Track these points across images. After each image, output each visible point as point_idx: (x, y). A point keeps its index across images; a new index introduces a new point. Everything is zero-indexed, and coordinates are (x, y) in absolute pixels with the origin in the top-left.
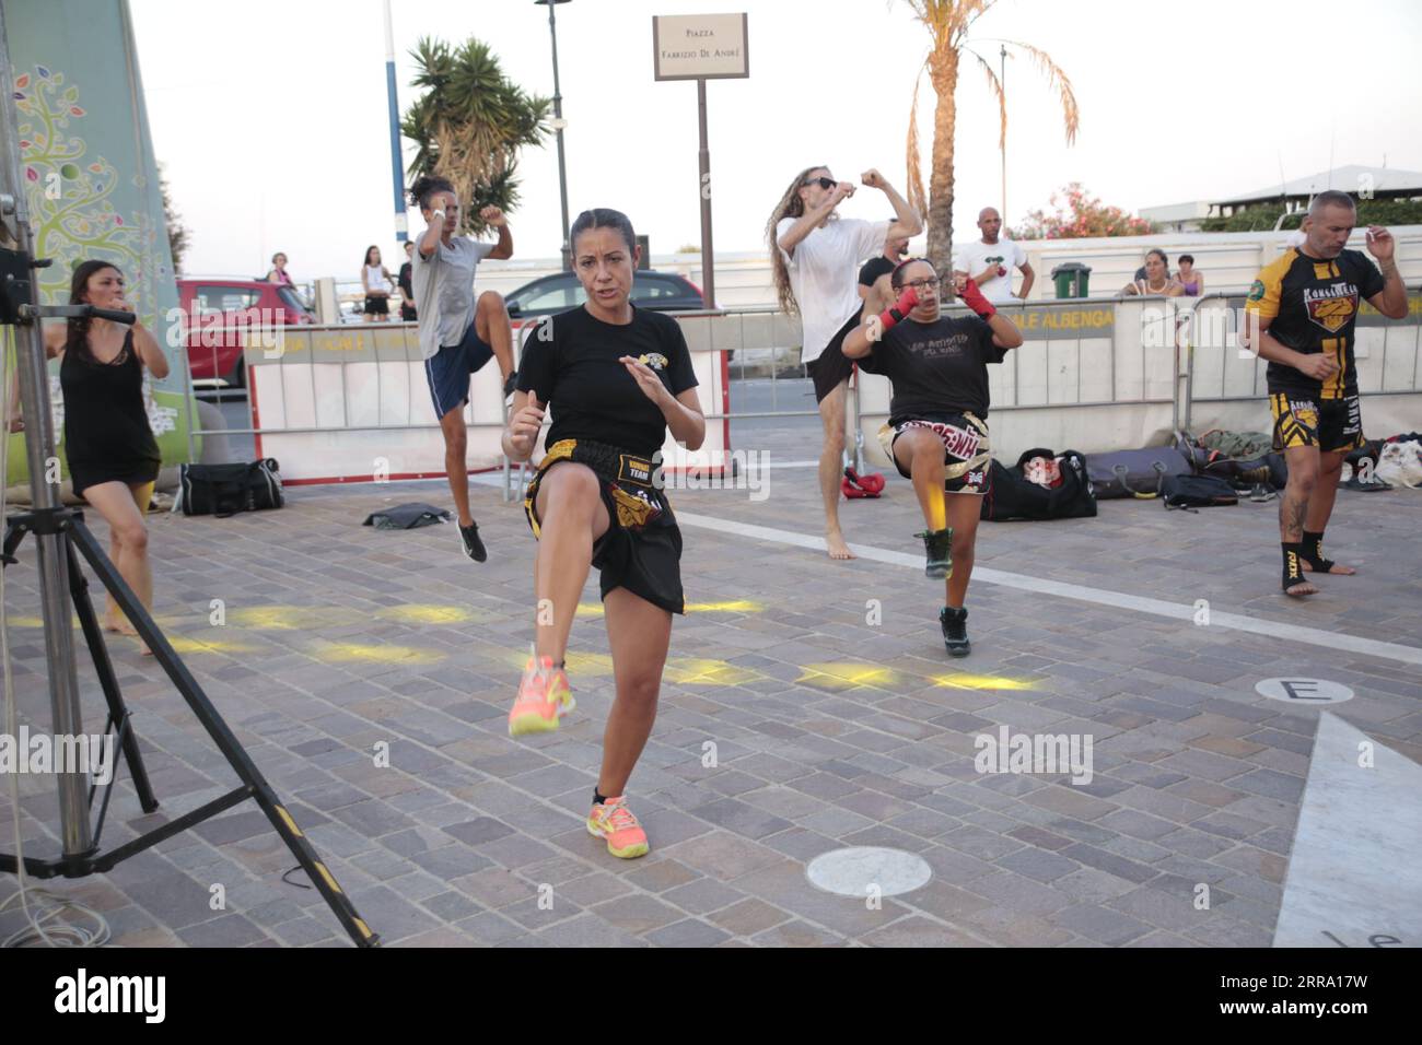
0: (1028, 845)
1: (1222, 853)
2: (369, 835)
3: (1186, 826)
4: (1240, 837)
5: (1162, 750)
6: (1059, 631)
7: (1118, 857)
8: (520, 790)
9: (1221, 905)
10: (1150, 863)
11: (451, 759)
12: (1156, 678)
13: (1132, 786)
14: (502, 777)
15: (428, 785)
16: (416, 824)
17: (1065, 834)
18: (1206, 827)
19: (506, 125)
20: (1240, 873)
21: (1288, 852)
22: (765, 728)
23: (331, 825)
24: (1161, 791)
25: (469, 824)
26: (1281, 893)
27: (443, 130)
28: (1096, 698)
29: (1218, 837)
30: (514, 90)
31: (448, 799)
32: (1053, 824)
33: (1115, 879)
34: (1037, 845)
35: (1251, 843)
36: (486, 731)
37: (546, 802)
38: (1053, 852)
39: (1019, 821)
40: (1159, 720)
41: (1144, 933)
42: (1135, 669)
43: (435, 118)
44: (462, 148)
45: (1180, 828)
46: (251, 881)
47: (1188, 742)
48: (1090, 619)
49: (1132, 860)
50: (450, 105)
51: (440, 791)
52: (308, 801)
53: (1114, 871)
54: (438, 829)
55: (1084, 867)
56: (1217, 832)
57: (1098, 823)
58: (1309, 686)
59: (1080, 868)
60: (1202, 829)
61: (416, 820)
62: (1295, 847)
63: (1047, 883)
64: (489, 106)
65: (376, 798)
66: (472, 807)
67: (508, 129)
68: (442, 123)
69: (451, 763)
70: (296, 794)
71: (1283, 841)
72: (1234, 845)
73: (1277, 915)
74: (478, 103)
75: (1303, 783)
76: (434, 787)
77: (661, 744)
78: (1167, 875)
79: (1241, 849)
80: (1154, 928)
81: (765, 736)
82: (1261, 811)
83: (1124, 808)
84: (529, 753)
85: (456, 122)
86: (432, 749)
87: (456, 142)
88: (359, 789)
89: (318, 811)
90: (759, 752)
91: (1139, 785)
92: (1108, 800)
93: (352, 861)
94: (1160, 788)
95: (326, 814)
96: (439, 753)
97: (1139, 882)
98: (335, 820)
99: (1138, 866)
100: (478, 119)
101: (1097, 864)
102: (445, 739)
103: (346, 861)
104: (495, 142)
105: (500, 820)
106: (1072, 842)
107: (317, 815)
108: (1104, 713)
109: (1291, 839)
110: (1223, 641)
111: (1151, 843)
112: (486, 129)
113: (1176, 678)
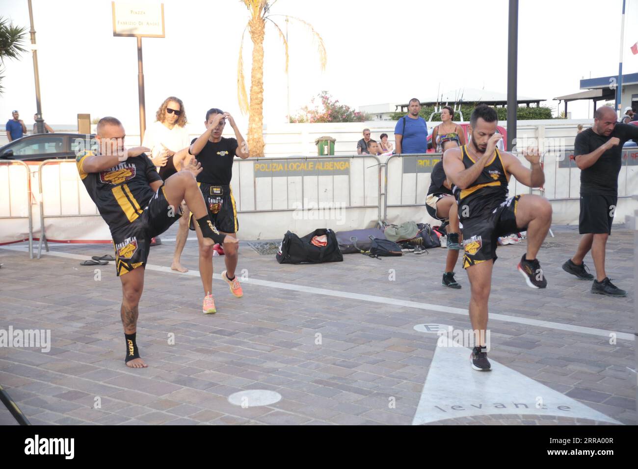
0: (320, 386)
1: (399, 384)
3: (384, 377)
4: (405, 379)
5: (375, 351)
6: (329, 309)
7: (358, 388)
10: (370, 389)
12: (372, 325)
13: (362, 364)
14: (76, 375)
17: (335, 381)
20: (405, 390)
21: (424, 383)
24: (374, 365)
25: (65, 393)
26: (420, 395)
28: (346, 334)
29: (397, 379)
32: (330, 378)
33: (357, 395)
34: (325, 386)
35: (410, 380)
38: (331, 388)
39: (316, 378)
40: (373, 341)
41: (368, 411)
42: (363, 323)
45: (382, 377)
47: (385, 348)
48: (342, 304)
49: (363, 388)
53: (356, 392)
55: (343, 391)
57: (349, 377)
58: (435, 327)
59: (341, 392)
60: (391, 377)
62: (427, 381)
63: (329, 398)
69: (48, 372)
71: (422, 379)
72: (403, 382)
73: (418, 402)
75: (431, 360)
78: (377, 392)
79: (406, 383)
81: (200, 353)
82: (413, 370)
83: (360, 371)
84: (86, 365)
91: (365, 364)
92: (354, 369)
97: (366, 395)
99: (365, 390)
101: (349, 391)
102: (40, 363)
106: (338, 384)
108: (350, 339)
109: (425, 378)
110: (401, 311)
111: (371, 383)
113: (380, 325)
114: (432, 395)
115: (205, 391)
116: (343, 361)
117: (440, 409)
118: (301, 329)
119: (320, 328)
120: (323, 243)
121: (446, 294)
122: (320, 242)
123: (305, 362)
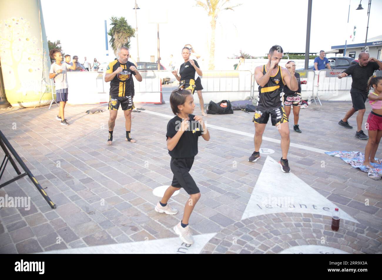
0: (201, 185)
1: (241, 187)
2: (63, 181)
3: (235, 181)
4: (245, 183)
6: (220, 138)
7: (220, 188)
8: (98, 171)
9: (238, 199)
10: (226, 189)
11: (86, 164)
12: (237, 148)
13: (226, 172)
14: (95, 168)
15: (80, 170)
16: (74, 179)
17: (210, 183)
18: (238, 181)
19: (128, 33)
20: (243, 191)
21: (254, 186)
22: (154, 158)
23: (56, 178)
24: (232, 173)
25: (85, 179)
26: (250, 196)
27: (116, 34)
28: (224, 152)
29: (241, 183)
30: (130, 26)
31: (83, 173)
32: (208, 181)
33: (217, 193)
34: (203, 185)
35: (247, 185)
36: (95, 158)
37: (103, 174)
38: (206, 187)
39: (201, 180)
40: (235, 157)
41: (221, 205)
42: (233, 146)
43: (114, 31)
44: (119, 38)
45: (233, 181)
46: (35, 191)
47: (240, 162)
48: (227, 135)
49: (222, 189)
50: (117, 29)
51: (82, 171)
52: (53, 173)
53: (218, 191)
54: (78, 180)
55: (212, 190)
56: (241, 182)
57: (217, 180)
58: (266, 150)
59: (211, 191)
60: (238, 182)
61: (74, 178)
62: (256, 186)
63: (203, 194)
64: (125, 29)
65: (68, 173)
66: (87, 175)
67: (129, 34)
68: (116, 32)
69: (86, 165)
70: (51, 171)
71: (253, 184)
72: (243, 185)
73: (248, 201)
74: (123, 28)
75: (260, 171)
76: (81, 170)
77: (131, 161)
78: (229, 192)
79: (245, 186)
80: (223, 204)
81: (153, 160)
82: (251, 177)
83: (224, 177)
84: (103, 163)
85: (118, 32)
86: (83, 162)
87: (118, 36)
88: (65, 171)
89: (54, 175)
90: (151, 163)
91: (227, 172)
92: (221, 175)
93: (58, 187)
94: (231, 172)
95: (56, 176)
96: (84, 163)
97: (222, 194)
98: (58, 178)
99: (223, 190)
100: (123, 32)
101: (214, 190)
102: (86, 159)
103: (56, 187)
104: (126, 36)
105: (92, 178)
106: (210, 185)
107: (54, 176)
108: (224, 156)
109: (255, 184)
111: (227, 185)
112: (124, 34)
113: (241, 148)
114: (257, 196)
115: (144, 184)
116: (217, 169)
117: (259, 207)
118: (204, 148)
119: (212, 148)
120: (225, 106)
121: (274, 132)
122: (224, 106)
123: (199, 169)
